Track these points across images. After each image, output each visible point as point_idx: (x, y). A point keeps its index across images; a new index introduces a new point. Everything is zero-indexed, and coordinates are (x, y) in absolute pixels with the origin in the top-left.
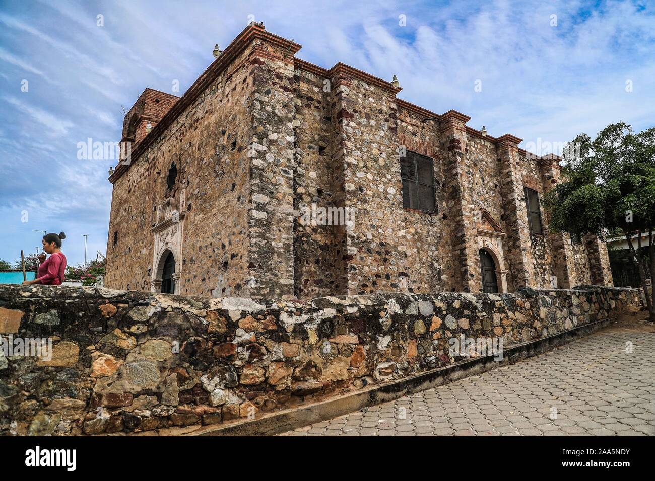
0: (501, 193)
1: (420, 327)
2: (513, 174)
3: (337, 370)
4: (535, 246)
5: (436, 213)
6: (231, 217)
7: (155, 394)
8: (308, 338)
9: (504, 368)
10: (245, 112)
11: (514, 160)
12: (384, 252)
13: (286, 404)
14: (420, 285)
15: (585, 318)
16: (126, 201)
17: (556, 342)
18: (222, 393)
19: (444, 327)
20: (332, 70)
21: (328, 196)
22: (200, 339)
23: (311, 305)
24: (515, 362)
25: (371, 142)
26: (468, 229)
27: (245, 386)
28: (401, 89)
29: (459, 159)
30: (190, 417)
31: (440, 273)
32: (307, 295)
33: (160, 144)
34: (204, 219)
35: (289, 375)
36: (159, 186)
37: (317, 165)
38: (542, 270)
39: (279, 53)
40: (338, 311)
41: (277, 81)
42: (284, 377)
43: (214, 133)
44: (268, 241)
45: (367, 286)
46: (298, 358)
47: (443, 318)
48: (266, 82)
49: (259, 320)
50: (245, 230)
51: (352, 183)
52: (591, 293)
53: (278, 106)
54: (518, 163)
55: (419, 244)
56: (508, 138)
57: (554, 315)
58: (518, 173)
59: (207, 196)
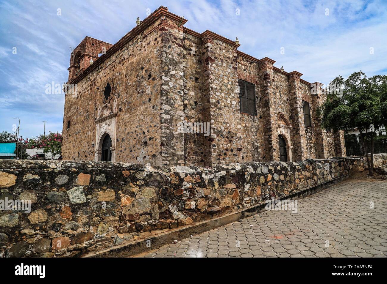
0: (290, 104)
1: (262, 179)
2: (297, 93)
3: (227, 201)
4: (307, 133)
5: (256, 115)
6: (149, 117)
7: (149, 214)
8: (214, 186)
9: (301, 200)
10: (156, 58)
11: (298, 86)
12: (230, 137)
13: (205, 218)
14: (247, 154)
15: (338, 174)
16: (75, 103)
17: (324, 186)
18: (177, 213)
19: (273, 179)
20: (203, 34)
21: (200, 106)
22: (168, 187)
23: (215, 169)
24: (305, 197)
25: (224, 76)
26: (273, 124)
27: (187, 210)
28: (239, 45)
29: (269, 85)
30: (164, 225)
31: (257, 148)
32: (189, 160)
33: (98, 72)
34: (130, 117)
35: (206, 204)
36: (98, 96)
37: (194, 88)
38: (310, 147)
39: (175, 24)
40: (227, 172)
41: (175, 40)
42: (204, 205)
43: (136, 68)
44: (171, 131)
45: (221, 155)
46: (210, 196)
47: (273, 175)
48: (169, 41)
49: (193, 177)
50: (158, 125)
51: (213, 98)
52: (341, 161)
53: (175, 55)
54: (300, 87)
55: (247, 132)
56: (295, 73)
57: (323, 173)
58: (299, 93)
59: (132, 104)
